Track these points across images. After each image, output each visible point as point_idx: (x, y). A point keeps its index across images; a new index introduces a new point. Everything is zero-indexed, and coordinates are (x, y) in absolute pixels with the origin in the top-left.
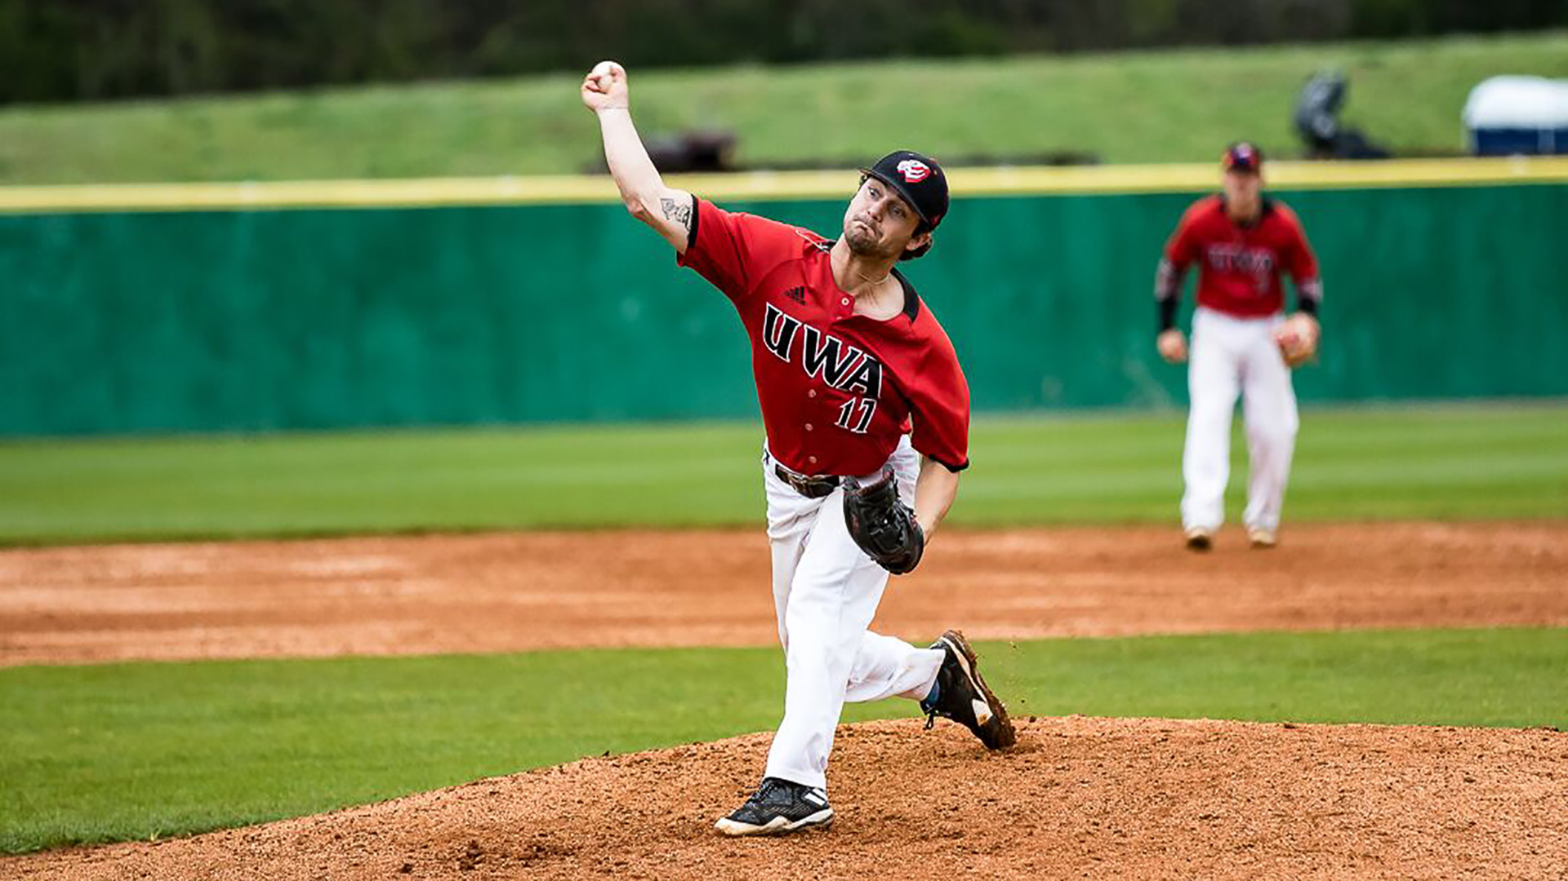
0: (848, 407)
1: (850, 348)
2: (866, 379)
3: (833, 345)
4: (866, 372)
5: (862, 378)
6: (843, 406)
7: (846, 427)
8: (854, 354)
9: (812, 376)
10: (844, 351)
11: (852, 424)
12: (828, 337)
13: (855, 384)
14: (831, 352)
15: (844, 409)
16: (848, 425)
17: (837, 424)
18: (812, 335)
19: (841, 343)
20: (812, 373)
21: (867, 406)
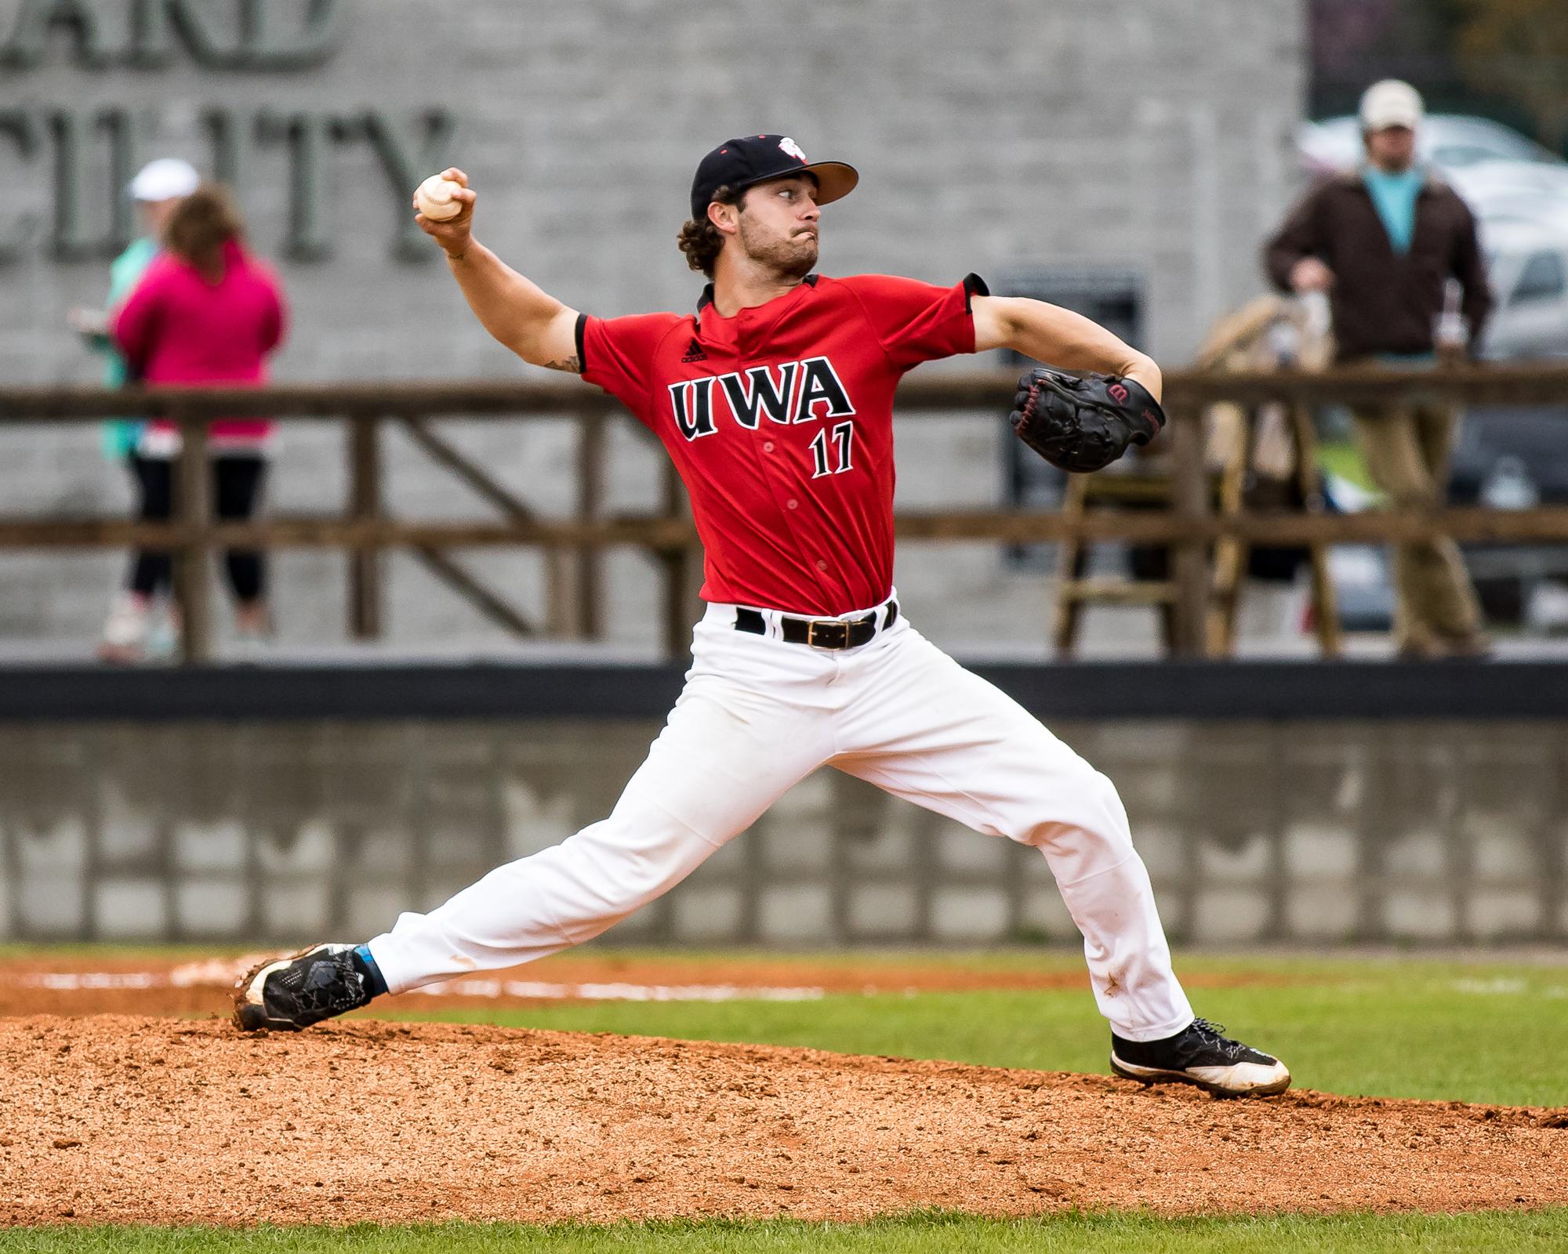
0: (819, 444)
1: (781, 367)
2: (821, 389)
3: (760, 378)
4: (816, 379)
5: (814, 390)
6: (813, 446)
7: (828, 472)
8: (789, 370)
9: (756, 427)
10: (777, 376)
11: (834, 465)
12: (748, 372)
13: (812, 402)
14: (762, 385)
15: (815, 448)
16: (830, 469)
17: (815, 476)
18: (731, 383)
19: (766, 369)
20: (753, 425)
21: (842, 434)
